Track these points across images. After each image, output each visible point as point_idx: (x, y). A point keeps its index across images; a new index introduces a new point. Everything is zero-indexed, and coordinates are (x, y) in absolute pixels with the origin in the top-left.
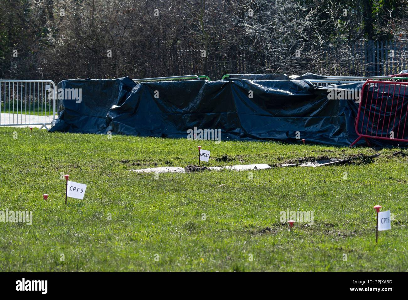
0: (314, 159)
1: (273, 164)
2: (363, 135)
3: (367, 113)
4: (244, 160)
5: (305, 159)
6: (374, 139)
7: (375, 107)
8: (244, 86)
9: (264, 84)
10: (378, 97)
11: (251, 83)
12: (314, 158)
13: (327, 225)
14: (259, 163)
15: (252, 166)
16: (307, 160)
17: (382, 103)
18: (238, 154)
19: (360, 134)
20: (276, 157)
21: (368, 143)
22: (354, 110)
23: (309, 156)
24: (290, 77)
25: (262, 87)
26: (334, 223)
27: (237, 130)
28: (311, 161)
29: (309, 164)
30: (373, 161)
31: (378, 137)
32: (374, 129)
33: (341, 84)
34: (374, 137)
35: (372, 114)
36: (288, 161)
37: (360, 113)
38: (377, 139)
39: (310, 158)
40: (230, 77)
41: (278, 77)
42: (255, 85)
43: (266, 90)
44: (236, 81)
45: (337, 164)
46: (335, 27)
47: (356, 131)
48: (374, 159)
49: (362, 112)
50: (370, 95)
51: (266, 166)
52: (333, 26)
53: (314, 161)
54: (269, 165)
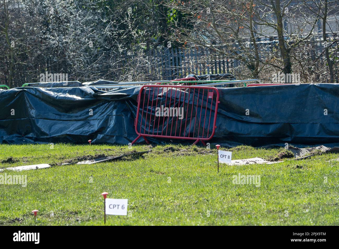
0: (92, 158)
1: (54, 163)
2: (142, 134)
3: (145, 114)
4: (27, 161)
5: (84, 158)
6: (151, 137)
7: (151, 108)
8: (36, 94)
9: (54, 91)
10: (154, 98)
11: (42, 90)
12: (92, 156)
13: (71, 213)
14: (41, 163)
15: (34, 167)
16: (85, 159)
17: (157, 104)
18: (24, 156)
19: (139, 133)
20: (58, 157)
21: (147, 142)
22: (133, 112)
23: (88, 154)
24: (83, 84)
25: (52, 93)
26: (78, 211)
27: (31, 135)
28: (89, 159)
29: (88, 162)
30: (143, 157)
31: (154, 135)
32: (151, 128)
33: (122, 88)
34: (151, 135)
35: (149, 115)
36: (68, 160)
37: (139, 115)
38: (154, 137)
39: (88, 156)
40: (29, 85)
41: (72, 84)
42: (46, 93)
43: (55, 96)
44: (29, 90)
45: (110, 161)
46: (132, 36)
47: (136, 131)
48: (144, 155)
49: (140, 114)
50: (147, 98)
51: (47, 166)
52: (131, 35)
53: (91, 159)
54: (50, 165)
